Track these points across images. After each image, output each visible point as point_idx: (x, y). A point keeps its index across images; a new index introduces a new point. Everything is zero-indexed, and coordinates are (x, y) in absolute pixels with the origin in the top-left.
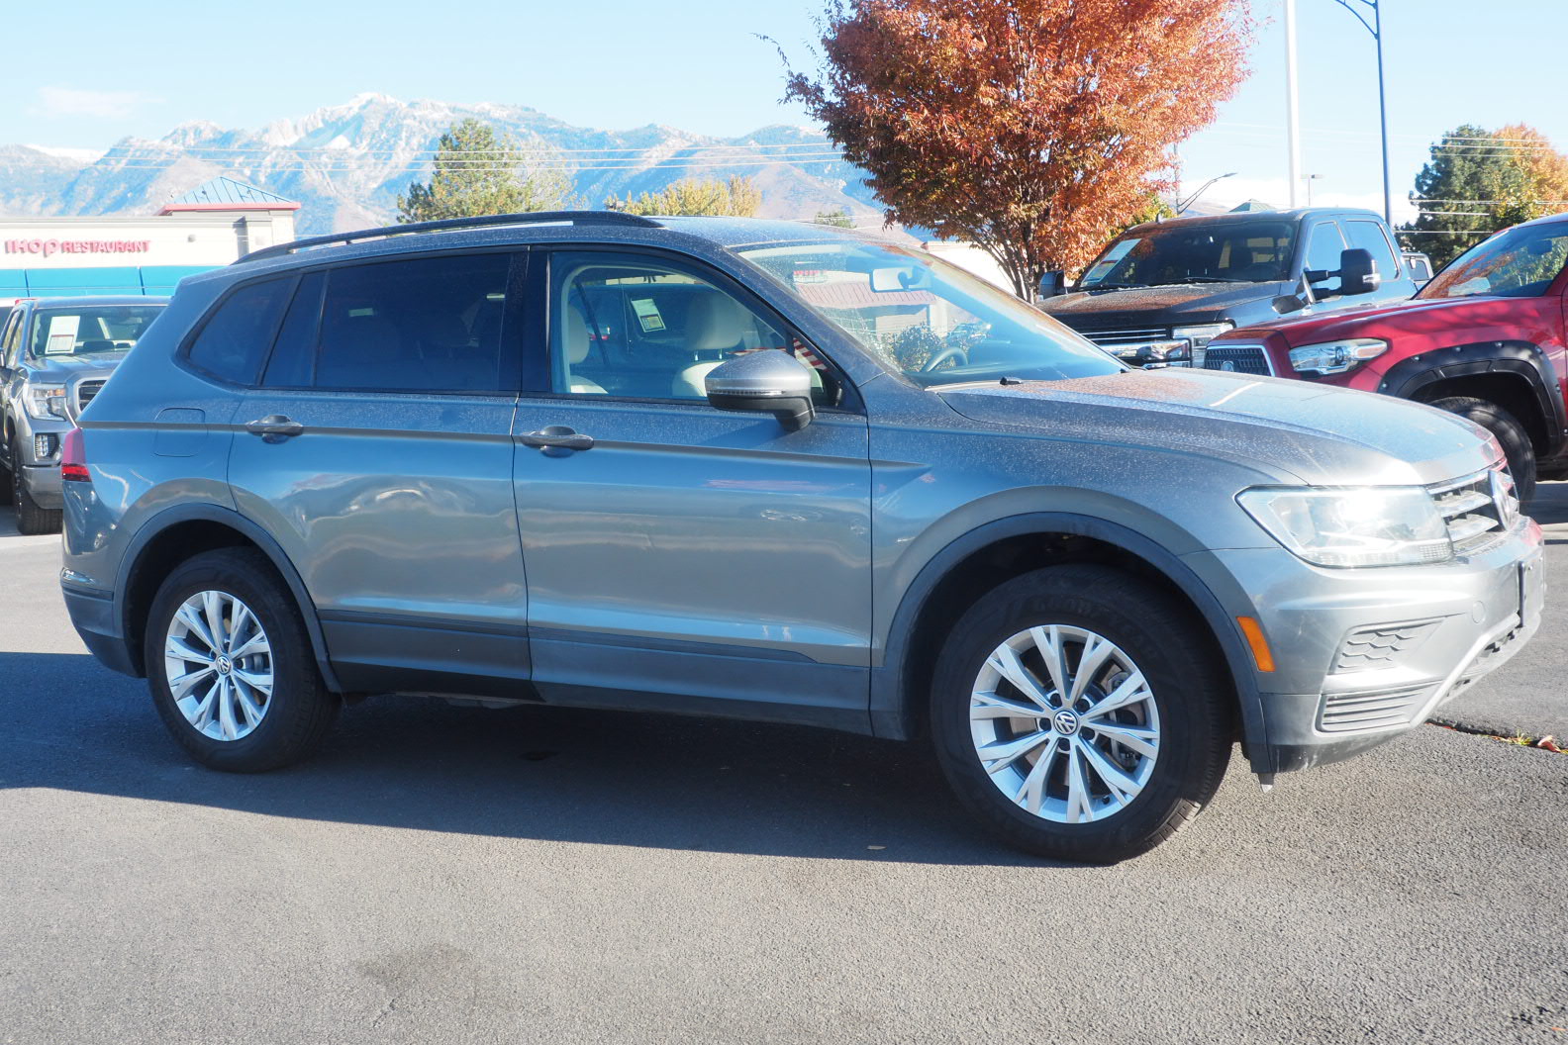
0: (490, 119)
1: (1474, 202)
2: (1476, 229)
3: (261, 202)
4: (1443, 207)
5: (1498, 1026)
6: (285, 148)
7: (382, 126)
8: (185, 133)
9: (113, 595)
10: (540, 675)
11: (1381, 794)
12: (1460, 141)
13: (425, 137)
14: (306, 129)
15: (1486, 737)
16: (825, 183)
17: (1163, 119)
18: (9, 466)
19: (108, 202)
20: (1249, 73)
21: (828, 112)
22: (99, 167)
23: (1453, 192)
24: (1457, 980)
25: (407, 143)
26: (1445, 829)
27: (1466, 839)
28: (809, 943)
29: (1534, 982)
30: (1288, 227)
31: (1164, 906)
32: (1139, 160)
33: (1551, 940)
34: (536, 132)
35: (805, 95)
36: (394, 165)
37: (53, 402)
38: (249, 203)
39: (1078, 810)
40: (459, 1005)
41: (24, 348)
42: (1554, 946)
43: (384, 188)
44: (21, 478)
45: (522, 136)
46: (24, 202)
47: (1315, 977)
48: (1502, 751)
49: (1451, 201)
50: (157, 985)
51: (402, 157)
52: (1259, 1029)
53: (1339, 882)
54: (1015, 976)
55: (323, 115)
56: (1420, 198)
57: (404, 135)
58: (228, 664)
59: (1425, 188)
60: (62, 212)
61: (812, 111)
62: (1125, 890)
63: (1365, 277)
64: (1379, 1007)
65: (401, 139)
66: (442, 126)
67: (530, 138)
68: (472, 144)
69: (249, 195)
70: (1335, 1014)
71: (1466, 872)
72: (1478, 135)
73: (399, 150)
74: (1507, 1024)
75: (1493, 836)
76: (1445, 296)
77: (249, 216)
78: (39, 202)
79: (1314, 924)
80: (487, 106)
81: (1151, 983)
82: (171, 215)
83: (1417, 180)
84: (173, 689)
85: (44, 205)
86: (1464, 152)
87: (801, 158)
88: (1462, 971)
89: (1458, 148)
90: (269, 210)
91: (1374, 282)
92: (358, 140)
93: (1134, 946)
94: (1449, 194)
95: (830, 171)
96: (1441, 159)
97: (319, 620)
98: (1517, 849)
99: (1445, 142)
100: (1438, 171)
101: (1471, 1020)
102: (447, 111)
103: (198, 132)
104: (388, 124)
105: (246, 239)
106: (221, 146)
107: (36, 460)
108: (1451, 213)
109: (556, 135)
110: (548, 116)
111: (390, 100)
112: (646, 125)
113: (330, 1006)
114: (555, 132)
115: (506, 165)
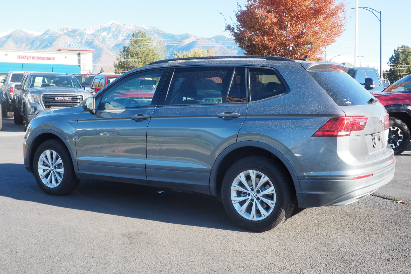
0: (144, 29)
1: (405, 66)
2: (405, 73)
3: (84, 49)
4: (396, 67)
5: (382, 261)
6: (90, 34)
7: (116, 30)
8: (64, 29)
11: (362, 211)
12: (402, 49)
13: (127, 33)
14: (96, 30)
15: (389, 200)
16: (232, 51)
17: (322, 41)
18: (23, 114)
19: (43, 46)
20: (345, 30)
21: (236, 35)
22: (41, 37)
23: (399, 63)
24: (374, 251)
25: (122, 35)
26: (376, 220)
27: (381, 222)
28: (225, 236)
29: (392, 253)
30: (352, 72)
31: (308, 233)
32: (315, 52)
33: (397, 245)
34: (156, 34)
35: (230, 30)
36: (118, 40)
37: (36, 99)
38: (81, 49)
40: (145, 244)
41: (28, 85)
42: (398, 246)
43: (115, 46)
44: (26, 117)
45: (153, 34)
46: (21, 45)
47: (341, 249)
48: (393, 204)
49: (399, 65)
50: (76, 235)
51: (121, 38)
52: (327, 259)
53: (350, 230)
54: (273, 245)
55: (101, 26)
56: (391, 64)
57: (121, 32)
59: (392, 61)
60: (31, 48)
61: (231, 34)
62: (299, 228)
63: (371, 85)
64: (355, 256)
65: (120, 34)
66: (132, 31)
67: (155, 35)
68: (141, 36)
69: (81, 47)
70: (345, 257)
71: (380, 229)
72: (407, 48)
73: (120, 36)
74: (384, 261)
75: (387, 222)
76: (391, 92)
77: (81, 52)
78: (25, 45)
79: (343, 238)
80: (143, 26)
81: (304, 248)
82: (61, 51)
83: (390, 59)
85: (26, 46)
86: (403, 52)
87: (226, 45)
88: (375, 250)
89: (401, 51)
90: (86, 51)
91: (373, 87)
92: (109, 33)
93: (300, 240)
94: (398, 63)
95: (233, 48)
96: (397, 54)
98: (393, 225)
99: (398, 49)
100: (396, 57)
101: (376, 259)
102: (133, 27)
103: (67, 29)
104: (118, 30)
105: (80, 58)
106: (73, 33)
107: (30, 113)
108: (398, 68)
109: (161, 35)
110: (160, 29)
111: (118, 23)
112: (185, 33)
113: (116, 242)
114: (161, 34)
115: (149, 42)
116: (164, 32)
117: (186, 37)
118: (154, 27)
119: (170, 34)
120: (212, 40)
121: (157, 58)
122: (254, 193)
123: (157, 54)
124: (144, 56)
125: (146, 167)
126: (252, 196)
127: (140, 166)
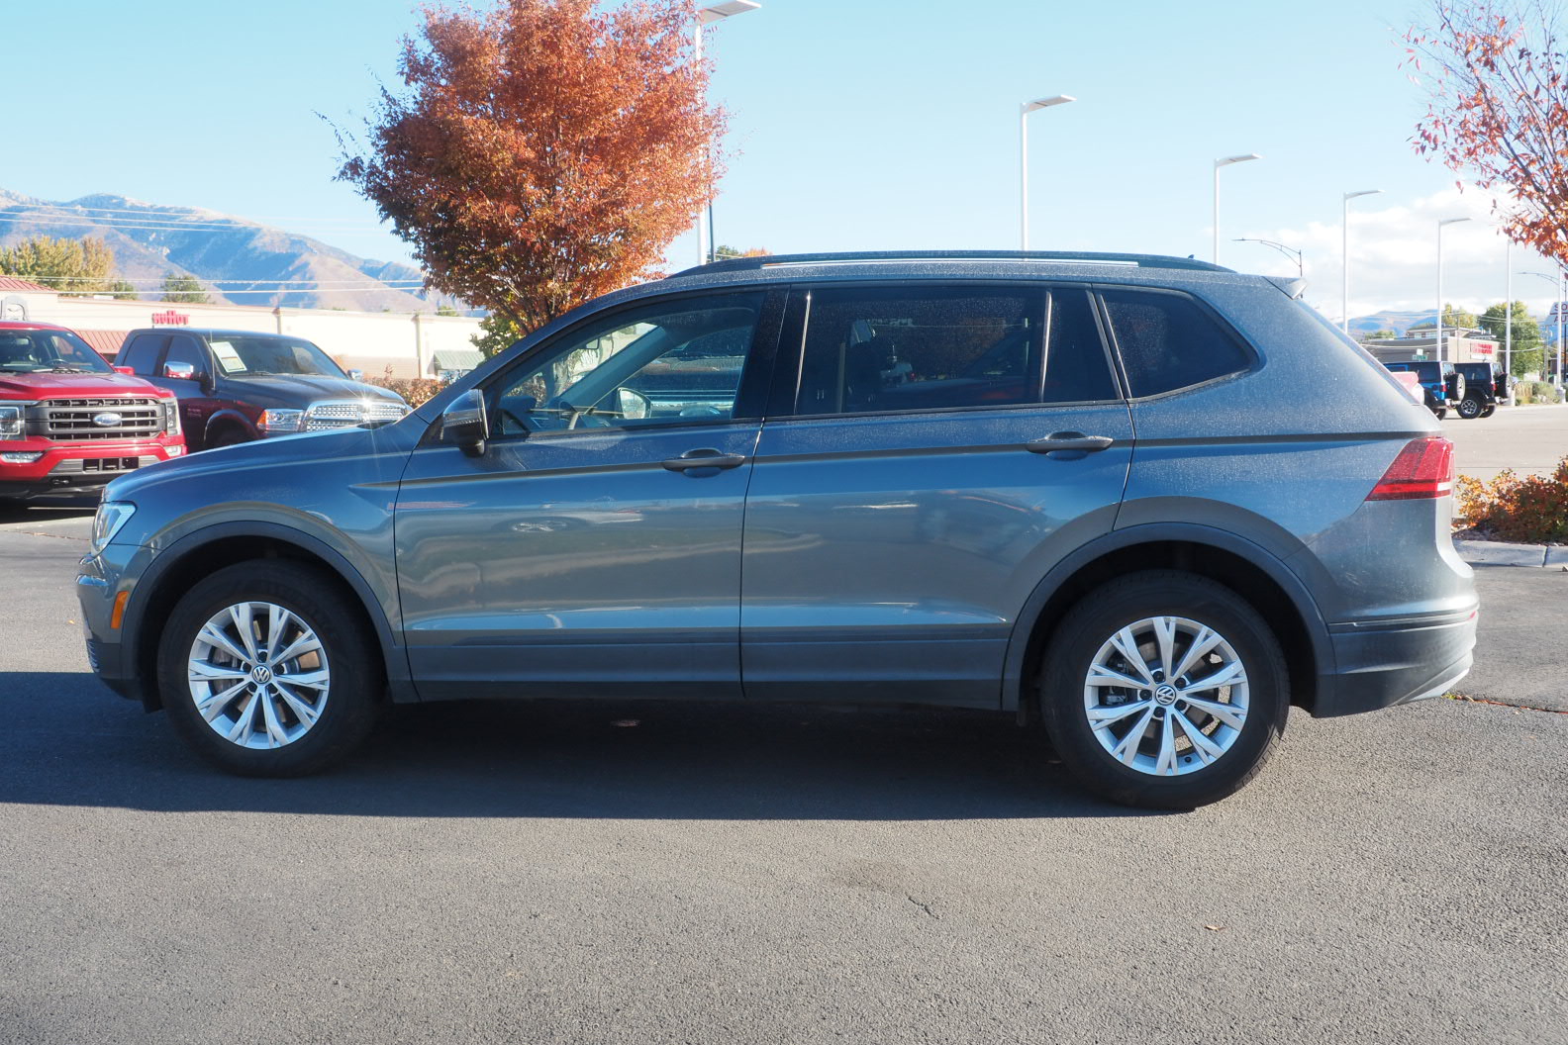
120: (75, 212)
122: (1168, 688)
125: (740, 636)
126: (1161, 698)
127: (719, 636)
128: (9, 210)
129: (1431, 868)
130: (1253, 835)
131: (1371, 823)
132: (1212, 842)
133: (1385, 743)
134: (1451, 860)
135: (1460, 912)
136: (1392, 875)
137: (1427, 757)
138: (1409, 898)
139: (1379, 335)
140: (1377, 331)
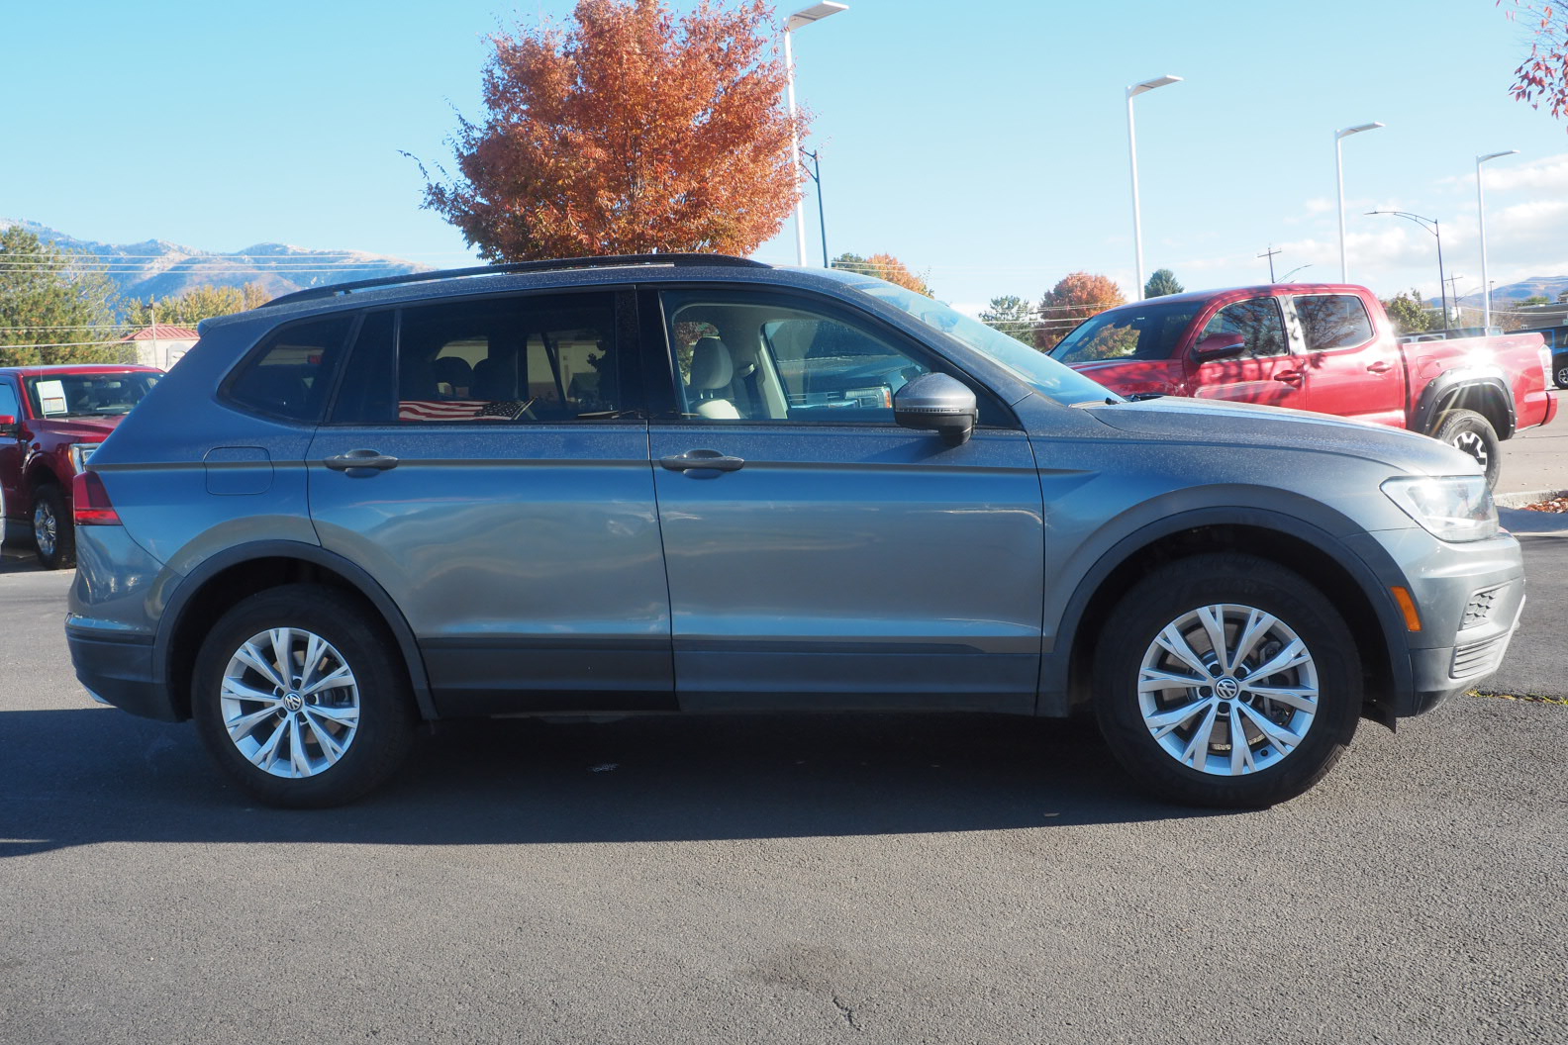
9: (154, 639)
10: (682, 685)
39: (1242, 762)
58: (299, 701)
68: (19, 248)
84: (230, 731)
97: (419, 648)
114: (62, 244)
115: (51, 268)
116: (69, 236)
117: (153, 250)
118: (34, 224)
119: (92, 243)
120: (242, 261)
121: (85, 321)
123: (84, 307)
124: (40, 317)
128: (187, 262)
129: (1510, 941)
130: (1289, 897)
131: (1442, 876)
132: (1236, 908)
133: (1477, 765)
134: (1538, 927)
135: (1539, 1007)
136: (1458, 952)
137: (1525, 782)
138: (1474, 986)
139: (1532, 302)
140: (1529, 297)
